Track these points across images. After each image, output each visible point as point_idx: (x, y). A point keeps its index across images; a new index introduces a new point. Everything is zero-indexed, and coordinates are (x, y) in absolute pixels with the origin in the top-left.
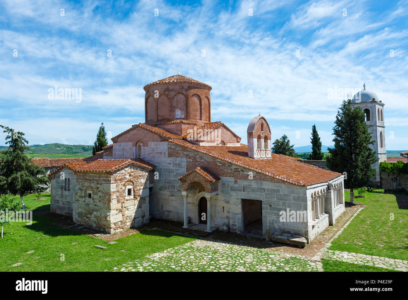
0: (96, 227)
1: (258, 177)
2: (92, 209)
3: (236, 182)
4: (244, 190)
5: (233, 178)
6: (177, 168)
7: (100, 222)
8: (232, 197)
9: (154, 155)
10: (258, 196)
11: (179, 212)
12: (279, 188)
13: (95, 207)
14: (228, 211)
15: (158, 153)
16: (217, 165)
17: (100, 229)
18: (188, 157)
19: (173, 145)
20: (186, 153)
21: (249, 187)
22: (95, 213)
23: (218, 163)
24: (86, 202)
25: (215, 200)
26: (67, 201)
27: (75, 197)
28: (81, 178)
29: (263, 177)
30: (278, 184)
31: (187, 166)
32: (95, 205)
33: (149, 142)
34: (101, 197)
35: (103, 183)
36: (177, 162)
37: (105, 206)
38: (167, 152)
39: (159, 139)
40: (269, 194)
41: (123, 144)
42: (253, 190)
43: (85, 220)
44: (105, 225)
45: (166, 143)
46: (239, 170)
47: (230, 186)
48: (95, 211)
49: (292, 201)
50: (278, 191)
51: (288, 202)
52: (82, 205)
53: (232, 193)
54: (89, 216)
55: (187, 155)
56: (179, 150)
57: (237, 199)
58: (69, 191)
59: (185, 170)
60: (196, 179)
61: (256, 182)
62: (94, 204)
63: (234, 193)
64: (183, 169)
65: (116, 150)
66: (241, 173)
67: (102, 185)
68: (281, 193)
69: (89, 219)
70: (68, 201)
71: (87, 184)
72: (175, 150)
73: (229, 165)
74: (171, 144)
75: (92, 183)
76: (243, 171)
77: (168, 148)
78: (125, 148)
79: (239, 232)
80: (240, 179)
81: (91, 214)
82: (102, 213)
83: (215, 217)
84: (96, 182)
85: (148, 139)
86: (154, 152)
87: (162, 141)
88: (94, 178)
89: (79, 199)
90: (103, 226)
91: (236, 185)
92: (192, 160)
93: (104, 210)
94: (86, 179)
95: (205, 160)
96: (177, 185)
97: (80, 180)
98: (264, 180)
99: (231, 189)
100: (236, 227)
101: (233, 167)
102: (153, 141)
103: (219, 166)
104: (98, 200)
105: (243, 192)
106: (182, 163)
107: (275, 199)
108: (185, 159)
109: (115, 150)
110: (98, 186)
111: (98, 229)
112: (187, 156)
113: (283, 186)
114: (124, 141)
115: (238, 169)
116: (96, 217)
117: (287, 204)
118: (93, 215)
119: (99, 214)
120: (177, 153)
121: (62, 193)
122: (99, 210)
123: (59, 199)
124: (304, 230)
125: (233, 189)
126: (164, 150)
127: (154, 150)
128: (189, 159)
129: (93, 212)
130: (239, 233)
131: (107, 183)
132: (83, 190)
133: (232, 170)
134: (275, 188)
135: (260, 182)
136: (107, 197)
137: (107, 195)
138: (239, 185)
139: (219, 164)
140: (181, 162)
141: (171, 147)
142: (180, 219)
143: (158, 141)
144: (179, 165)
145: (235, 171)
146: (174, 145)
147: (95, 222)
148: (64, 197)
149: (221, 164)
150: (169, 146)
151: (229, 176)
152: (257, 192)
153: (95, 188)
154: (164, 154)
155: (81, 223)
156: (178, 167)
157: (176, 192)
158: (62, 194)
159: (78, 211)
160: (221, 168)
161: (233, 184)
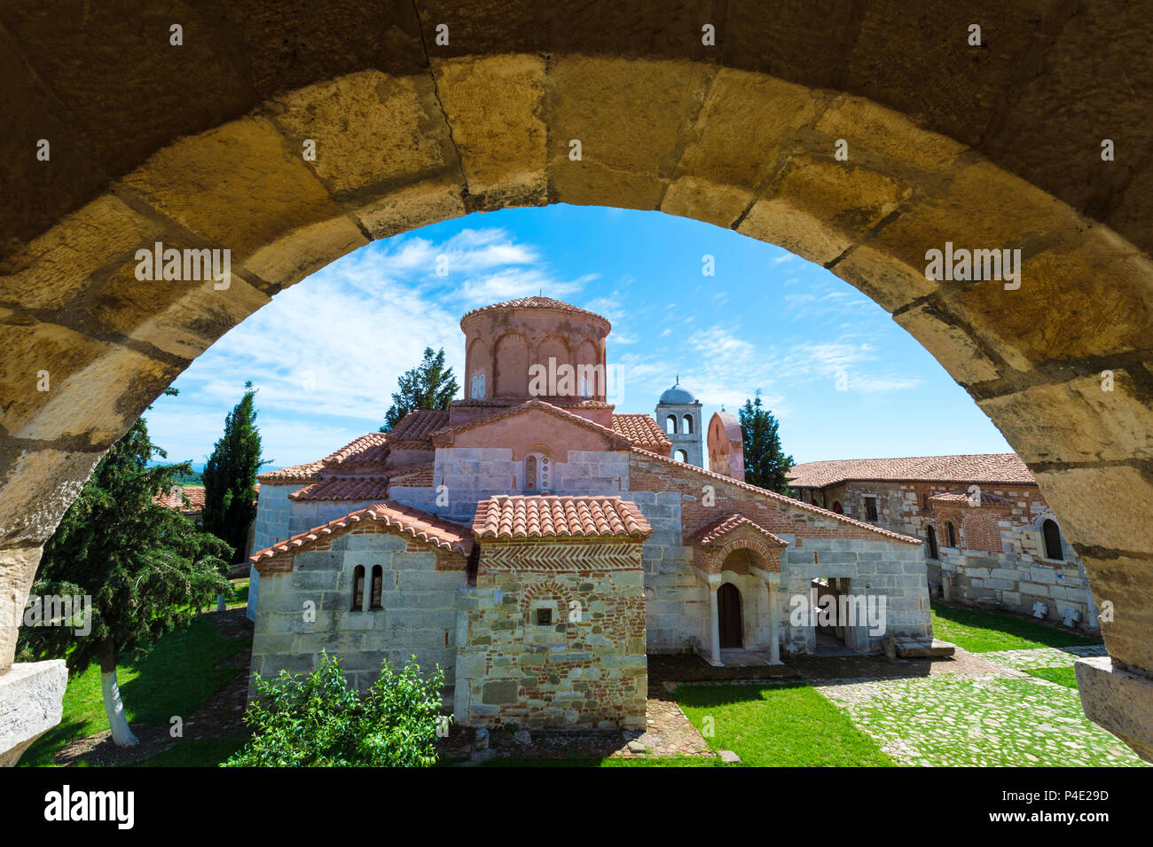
0: (578, 723)
1: (842, 531)
2: (565, 660)
3: (799, 544)
4: (816, 560)
5: (793, 535)
6: (656, 516)
7: (598, 701)
8: (793, 577)
9: (586, 484)
10: (844, 570)
11: (663, 628)
12: (880, 551)
13: (577, 652)
14: (784, 608)
15: (599, 480)
16: (756, 508)
17: (595, 726)
18: (685, 490)
19: (642, 461)
20: (678, 481)
21: (825, 554)
22: (578, 673)
23: (758, 504)
24: (525, 641)
25: (756, 587)
26: (365, 650)
27: (470, 632)
28: (504, 558)
29: (850, 531)
30: (878, 543)
31: (685, 510)
32: (578, 646)
33: (570, 449)
34: (601, 616)
35: (609, 571)
36: (656, 503)
37: (623, 642)
38: (627, 478)
39: (601, 444)
40: (864, 563)
41: (478, 452)
42: (835, 559)
43: (523, 706)
44: (619, 708)
45: (624, 454)
46: (805, 518)
47: (787, 554)
48: (579, 666)
49: (904, 573)
50: (879, 556)
51: (896, 575)
52: (510, 657)
53: (791, 569)
54: (545, 687)
55: (683, 485)
56: (659, 474)
57: (804, 580)
58: (380, 613)
59: (679, 521)
60: (746, 541)
61: (839, 542)
62: (572, 642)
63: (795, 568)
64: (673, 519)
65: (446, 469)
66: (809, 524)
67: (603, 576)
68: (884, 560)
69: (549, 699)
70: (368, 653)
71: (531, 579)
72: (650, 472)
73: (784, 507)
74: (638, 458)
75: (558, 572)
76: (813, 520)
77: (630, 467)
78: (483, 464)
79: (810, 651)
80: (808, 537)
81: (554, 681)
82: (608, 669)
83: (758, 625)
84: (576, 569)
85: (566, 443)
86: (587, 477)
87: (611, 449)
88: (568, 558)
89: (491, 634)
90: (613, 710)
91: (801, 551)
92: (696, 499)
93: (619, 658)
94: (530, 563)
95: (729, 498)
96: (657, 560)
97: (499, 568)
98: (853, 536)
99: (789, 559)
100: (806, 642)
101: (792, 512)
102: (585, 448)
103: (762, 511)
104: (589, 629)
105: (814, 564)
106: (669, 506)
107: (875, 574)
108: (676, 496)
109: (441, 468)
110: (589, 580)
111: (586, 726)
112: (682, 487)
113: (887, 545)
114: (480, 444)
115: (803, 516)
116: (579, 686)
117: (896, 580)
118: (566, 683)
119: (594, 673)
120: (656, 480)
121: (335, 623)
122: (598, 660)
123: (310, 651)
124: (926, 625)
125: (793, 560)
126: (619, 472)
127: (586, 473)
128: (689, 494)
129: (566, 672)
130: (812, 653)
131: (626, 570)
132: (516, 601)
133: (789, 518)
134: (873, 552)
135: (845, 540)
136: (628, 613)
137: (630, 607)
138: (806, 549)
139: (761, 507)
140: (668, 503)
141: (637, 465)
142: (667, 647)
143: (600, 449)
144: (662, 510)
145: (796, 521)
146: (645, 461)
147: (577, 705)
148: (347, 639)
149: (765, 505)
150: (633, 463)
151: (784, 533)
152: (842, 561)
153: (572, 589)
154: (617, 483)
155: (498, 721)
156: (658, 515)
157: (654, 577)
158: (333, 628)
159: (487, 677)
160: (767, 515)
161: (793, 549)
